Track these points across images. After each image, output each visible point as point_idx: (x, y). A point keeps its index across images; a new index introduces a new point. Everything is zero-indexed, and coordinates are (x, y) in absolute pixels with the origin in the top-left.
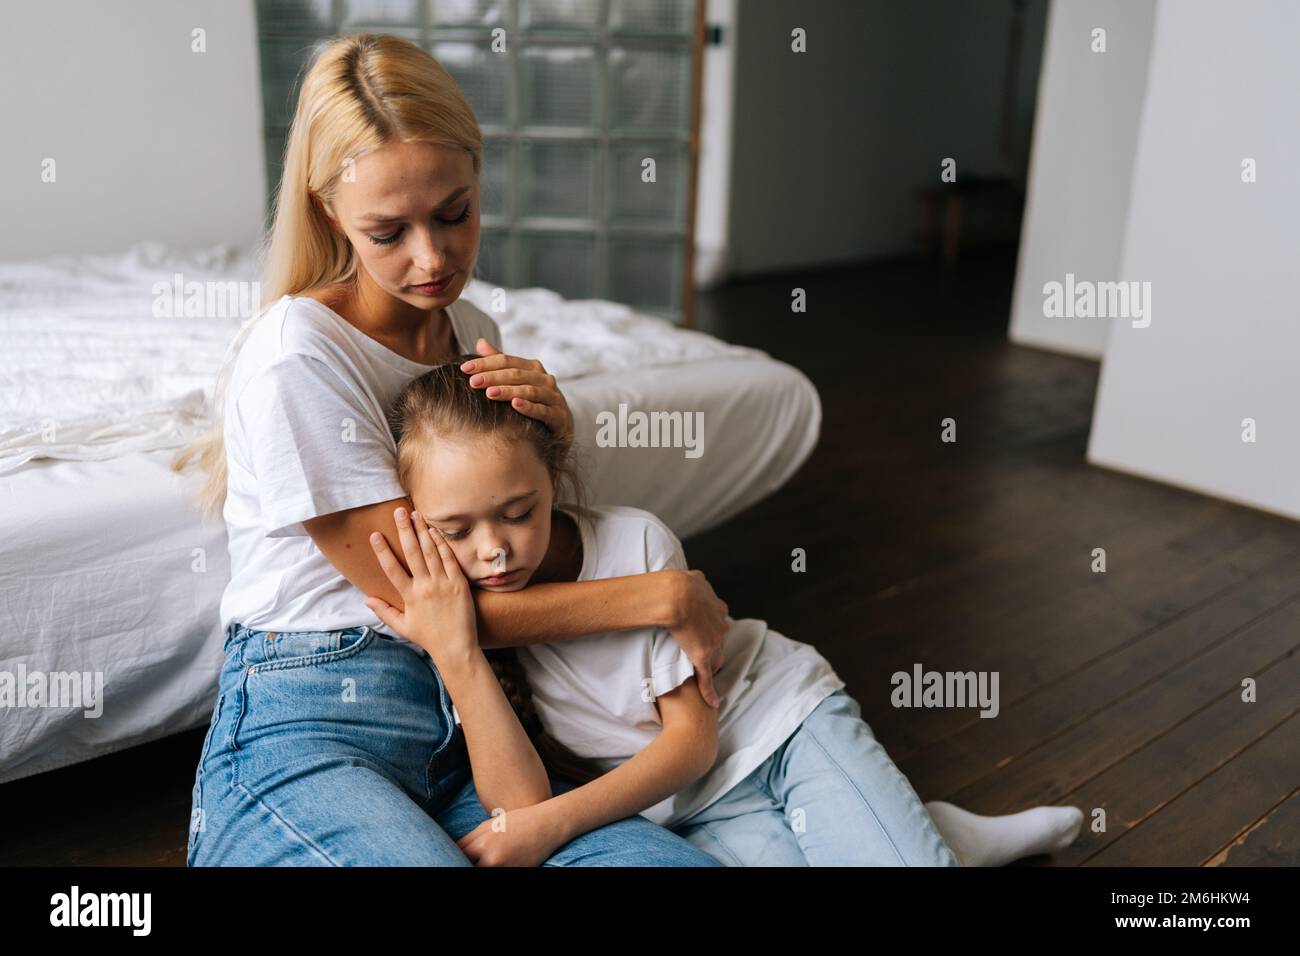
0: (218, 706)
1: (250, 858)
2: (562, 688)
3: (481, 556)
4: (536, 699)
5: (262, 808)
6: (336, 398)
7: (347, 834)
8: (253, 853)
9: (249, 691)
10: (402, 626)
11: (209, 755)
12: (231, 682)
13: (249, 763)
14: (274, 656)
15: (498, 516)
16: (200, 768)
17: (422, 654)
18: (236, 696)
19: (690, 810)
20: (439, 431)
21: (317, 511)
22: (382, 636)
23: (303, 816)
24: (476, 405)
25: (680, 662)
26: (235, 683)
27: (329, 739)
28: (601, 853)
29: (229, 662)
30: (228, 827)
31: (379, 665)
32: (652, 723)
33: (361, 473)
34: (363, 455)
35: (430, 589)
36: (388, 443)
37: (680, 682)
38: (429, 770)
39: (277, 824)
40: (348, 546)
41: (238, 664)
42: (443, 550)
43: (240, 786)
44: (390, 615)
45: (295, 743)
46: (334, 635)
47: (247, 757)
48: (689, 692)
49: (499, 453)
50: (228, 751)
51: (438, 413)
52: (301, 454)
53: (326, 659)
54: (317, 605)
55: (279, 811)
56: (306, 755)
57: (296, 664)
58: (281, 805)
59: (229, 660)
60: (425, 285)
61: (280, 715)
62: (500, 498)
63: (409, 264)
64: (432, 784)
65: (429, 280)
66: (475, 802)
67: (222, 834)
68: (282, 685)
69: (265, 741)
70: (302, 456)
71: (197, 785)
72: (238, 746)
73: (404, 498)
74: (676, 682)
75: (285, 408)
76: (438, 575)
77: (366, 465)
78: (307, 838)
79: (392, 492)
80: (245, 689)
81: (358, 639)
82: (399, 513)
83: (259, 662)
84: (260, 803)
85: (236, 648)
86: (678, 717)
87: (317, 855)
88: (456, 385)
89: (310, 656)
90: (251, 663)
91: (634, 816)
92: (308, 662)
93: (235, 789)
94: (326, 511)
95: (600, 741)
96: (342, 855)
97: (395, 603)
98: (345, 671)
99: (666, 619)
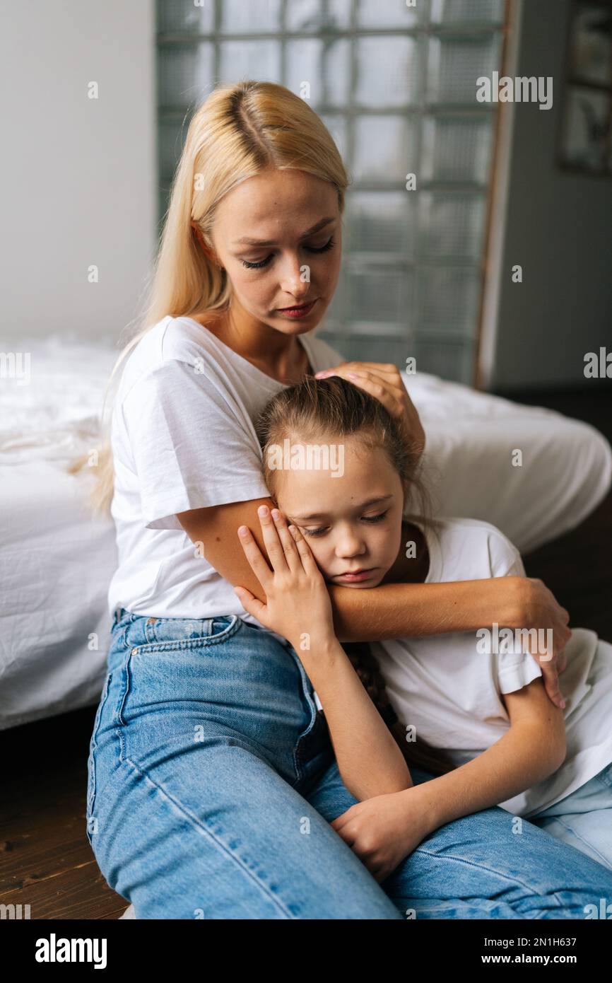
0: (106, 684)
1: (141, 832)
2: (415, 682)
3: (339, 553)
4: (390, 691)
5: (148, 783)
6: (209, 401)
7: (228, 813)
8: (144, 828)
9: (132, 670)
10: (265, 616)
11: (100, 730)
12: (117, 662)
13: (135, 738)
14: (154, 639)
15: (357, 517)
16: (93, 741)
17: (285, 643)
18: (122, 675)
19: (542, 803)
20: (303, 436)
21: (191, 507)
22: (249, 625)
23: (186, 792)
24: (338, 413)
25: (526, 662)
26: (120, 663)
27: (205, 719)
28: (469, 842)
29: (115, 644)
30: (120, 800)
31: (248, 652)
32: (500, 719)
33: (230, 473)
34: (232, 456)
35: (290, 583)
36: (255, 449)
37: (528, 681)
38: (297, 754)
39: (163, 800)
40: (218, 539)
41: (122, 646)
42: (300, 545)
43: (127, 760)
44: (255, 606)
45: (175, 721)
46: (206, 622)
47: (133, 733)
48: (535, 691)
49: (358, 458)
50: (116, 726)
51: (302, 420)
52: (177, 452)
53: (200, 643)
54: (192, 594)
55: (164, 786)
56: (186, 733)
57: (173, 647)
58: (165, 781)
59: (115, 642)
60: (290, 309)
61: (160, 694)
62: (359, 500)
63: (277, 288)
64: (300, 766)
65: (293, 304)
66: (340, 786)
67: (115, 807)
68: (162, 666)
69: (148, 718)
70: (178, 454)
71: (91, 758)
72: (125, 722)
73: (270, 497)
74: (524, 682)
75: (164, 410)
76: (297, 569)
77: (235, 466)
78: (192, 815)
79: (259, 492)
80: (129, 668)
81: (227, 626)
82: (262, 510)
83: (142, 644)
84: (147, 778)
85: (121, 631)
86: (526, 714)
87: (203, 833)
88: (318, 395)
89: (185, 640)
90: (134, 645)
91: (494, 808)
92: (183, 646)
93: (124, 763)
94: (199, 506)
95: (450, 734)
96: (227, 834)
97: (257, 595)
98: (217, 656)
99: (514, 622)
